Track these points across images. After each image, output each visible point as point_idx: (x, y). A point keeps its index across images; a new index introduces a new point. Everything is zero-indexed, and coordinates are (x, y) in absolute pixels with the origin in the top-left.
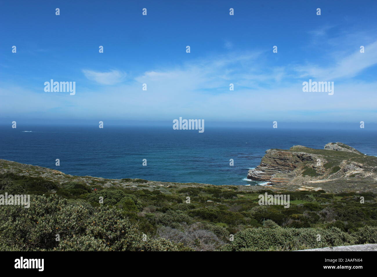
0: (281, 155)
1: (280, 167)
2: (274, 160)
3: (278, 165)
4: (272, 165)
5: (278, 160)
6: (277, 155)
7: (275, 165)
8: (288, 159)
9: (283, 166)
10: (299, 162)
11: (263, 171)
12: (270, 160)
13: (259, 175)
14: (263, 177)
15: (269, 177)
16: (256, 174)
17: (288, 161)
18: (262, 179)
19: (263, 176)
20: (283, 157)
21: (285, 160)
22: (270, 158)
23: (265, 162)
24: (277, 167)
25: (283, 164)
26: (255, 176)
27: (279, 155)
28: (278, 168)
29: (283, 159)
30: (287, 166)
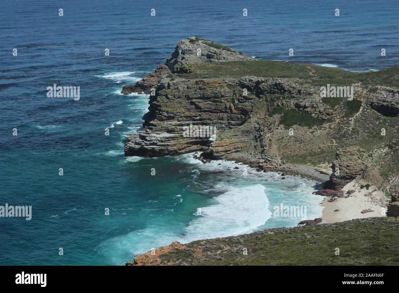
0: (205, 89)
1: (205, 115)
2: (189, 101)
3: (201, 112)
4: (187, 113)
5: (200, 100)
6: (196, 90)
7: (194, 114)
8: (222, 96)
9: (211, 112)
10: (251, 99)
11: (169, 131)
12: (181, 103)
13: (162, 141)
14: (172, 146)
15: (183, 142)
16: (155, 142)
17: (223, 101)
18: (171, 151)
19: (173, 142)
20: (209, 92)
21: (218, 98)
22: (179, 97)
23: (169, 110)
24: (198, 118)
25: (213, 107)
26: (154, 147)
27: (200, 89)
28: (200, 120)
29: (211, 98)
30: (223, 112)
